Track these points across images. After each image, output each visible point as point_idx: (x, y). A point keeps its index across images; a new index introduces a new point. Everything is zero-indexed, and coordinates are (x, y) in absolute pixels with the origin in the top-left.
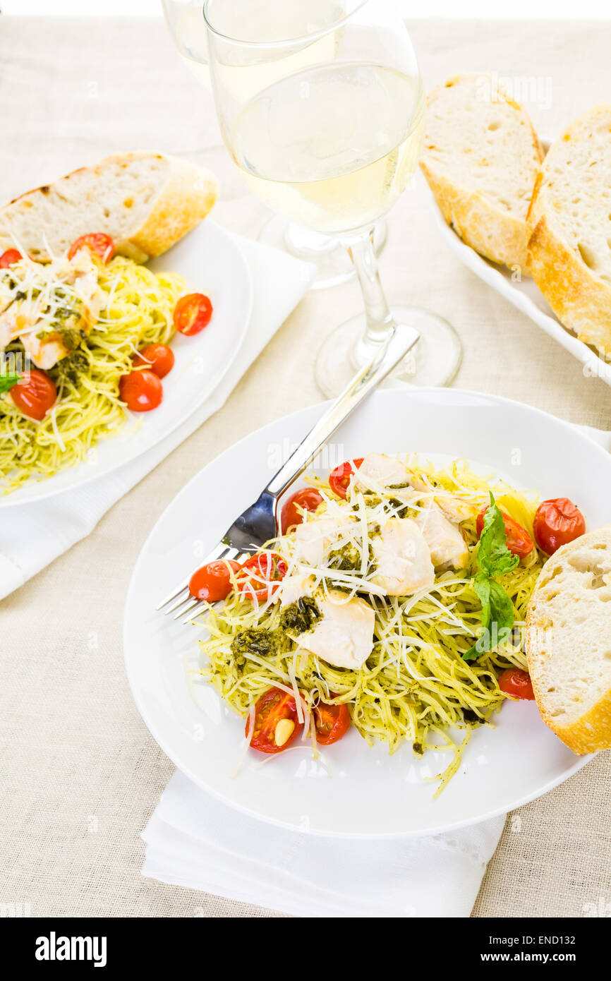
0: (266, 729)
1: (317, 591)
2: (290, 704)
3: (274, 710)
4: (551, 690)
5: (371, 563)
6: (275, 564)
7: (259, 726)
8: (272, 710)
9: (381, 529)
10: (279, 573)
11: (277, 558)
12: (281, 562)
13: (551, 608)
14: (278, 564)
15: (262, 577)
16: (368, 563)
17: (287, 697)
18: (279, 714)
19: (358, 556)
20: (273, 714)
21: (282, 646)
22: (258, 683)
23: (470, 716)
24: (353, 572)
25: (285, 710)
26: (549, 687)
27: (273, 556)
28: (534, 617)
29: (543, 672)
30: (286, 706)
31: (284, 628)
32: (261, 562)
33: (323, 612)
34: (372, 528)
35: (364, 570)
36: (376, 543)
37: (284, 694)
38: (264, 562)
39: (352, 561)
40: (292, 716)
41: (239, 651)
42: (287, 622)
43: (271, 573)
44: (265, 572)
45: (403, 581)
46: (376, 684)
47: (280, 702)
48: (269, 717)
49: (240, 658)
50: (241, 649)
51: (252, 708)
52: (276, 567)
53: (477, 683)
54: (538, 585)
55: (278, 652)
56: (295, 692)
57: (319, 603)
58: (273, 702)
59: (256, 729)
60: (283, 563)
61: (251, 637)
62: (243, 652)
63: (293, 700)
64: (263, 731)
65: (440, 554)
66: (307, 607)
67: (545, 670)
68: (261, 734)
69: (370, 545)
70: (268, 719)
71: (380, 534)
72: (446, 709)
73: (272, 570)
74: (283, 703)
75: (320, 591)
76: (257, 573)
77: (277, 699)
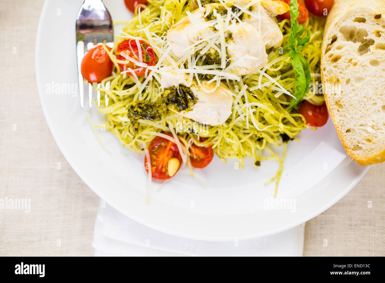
0: (160, 166)
1: (193, 83)
2: (173, 148)
3: (163, 153)
4: (348, 131)
5: (228, 60)
6: (144, 49)
7: (155, 163)
8: (161, 152)
9: (233, 36)
10: (149, 57)
11: (145, 45)
12: (149, 47)
13: (336, 69)
14: (147, 50)
15: (136, 59)
16: (226, 60)
17: (170, 144)
18: (168, 155)
19: (217, 54)
20: (164, 156)
21: (164, 113)
22: (149, 135)
23: (285, 138)
24: (214, 66)
25: (171, 153)
26: (346, 129)
27: (141, 42)
28: (326, 76)
29: (340, 118)
30: (171, 149)
31: (167, 104)
32: (132, 45)
33: (198, 97)
34: (227, 35)
35: (223, 65)
36: (231, 46)
37: (167, 141)
38: (135, 46)
39: (212, 58)
40: (176, 155)
41: (135, 119)
42: (168, 100)
43: (143, 57)
44: (137, 54)
45: (250, 69)
46: (232, 133)
47: (166, 147)
48: (161, 158)
49: (136, 124)
50: (136, 118)
51: (147, 151)
52: (146, 51)
53: (292, 121)
54: (324, 51)
55: (163, 117)
56: (175, 140)
57: (194, 90)
58: (160, 147)
59: (153, 166)
60: (150, 49)
61: (140, 108)
62: (137, 120)
63: (175, 145)
64: (159, 166)
65: (270, 44)
66: (184, 93)
67: (341, 116)
68: (157, 169)
69: (226, 48)
70: (160, 159)
71: (232, 39)
72: (272, 137)
73: (143, 53)
74: (168, 148)
75: (195, 83)
76: (131, 55)
77: (163, 144)
